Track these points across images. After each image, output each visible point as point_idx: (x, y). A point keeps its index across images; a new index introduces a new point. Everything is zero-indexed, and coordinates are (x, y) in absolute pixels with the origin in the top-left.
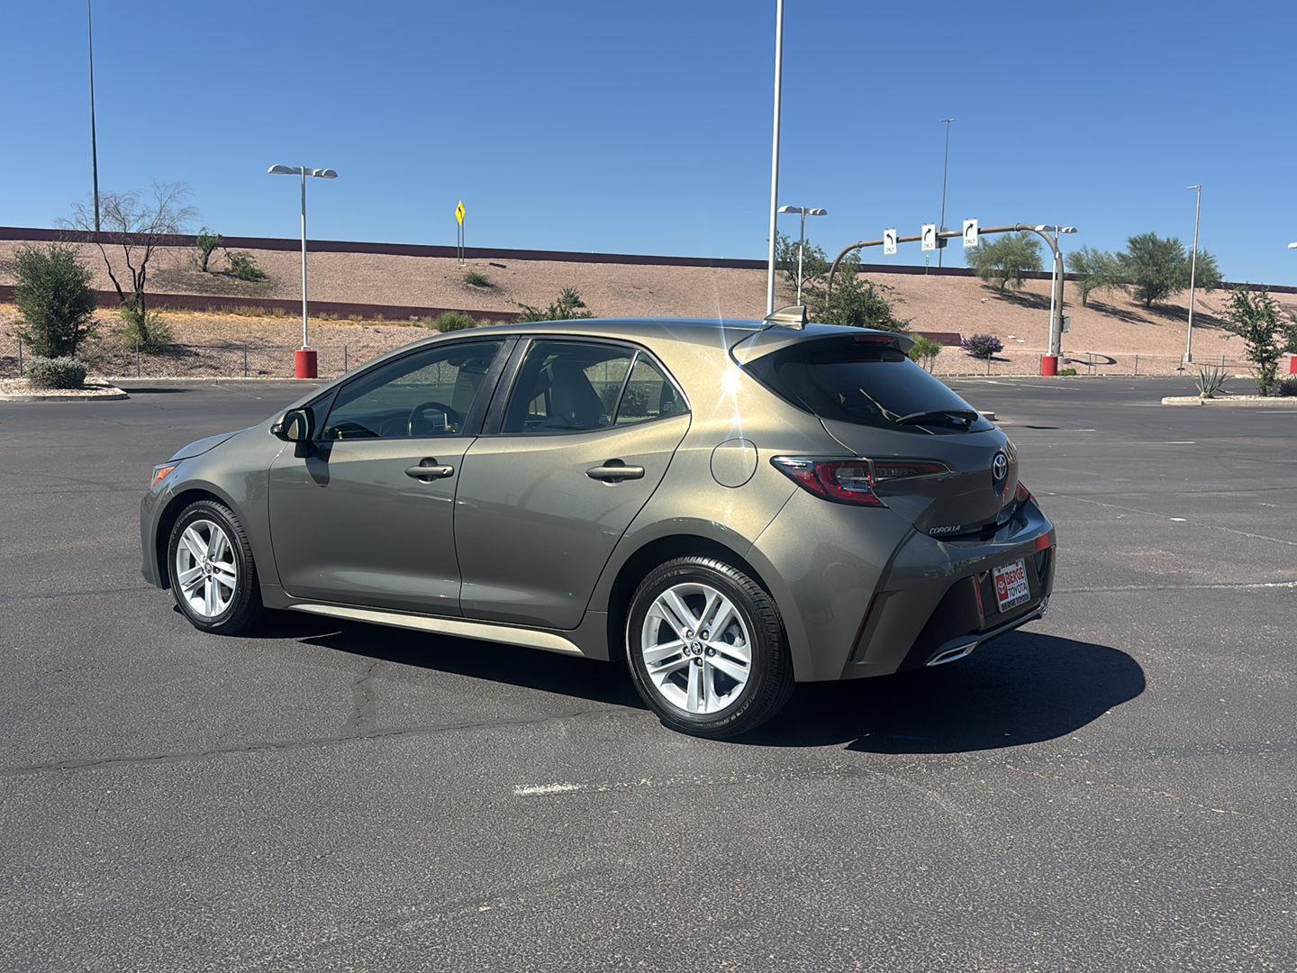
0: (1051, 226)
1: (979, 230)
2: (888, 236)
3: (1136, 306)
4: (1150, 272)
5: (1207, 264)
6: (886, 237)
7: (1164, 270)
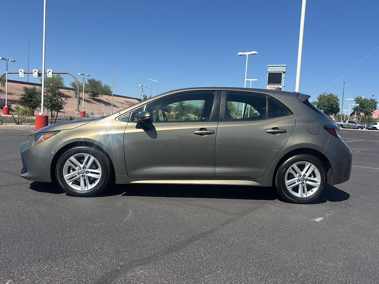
0: (83, 74)
1: (52, 72)
2: (21, 71)
3: (90, 98)
4: (94, 89)
5: (109, 89)
6: (20, 72)
7: (97, 89)
